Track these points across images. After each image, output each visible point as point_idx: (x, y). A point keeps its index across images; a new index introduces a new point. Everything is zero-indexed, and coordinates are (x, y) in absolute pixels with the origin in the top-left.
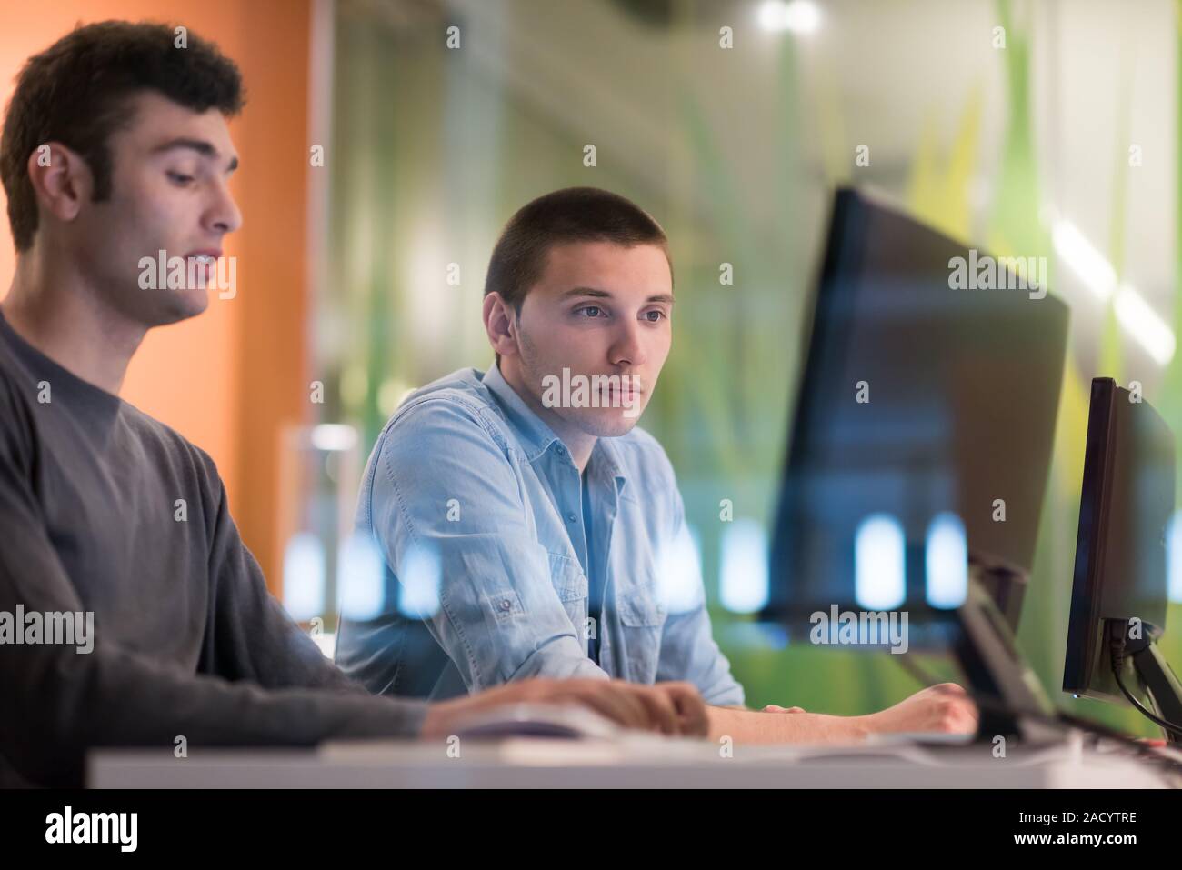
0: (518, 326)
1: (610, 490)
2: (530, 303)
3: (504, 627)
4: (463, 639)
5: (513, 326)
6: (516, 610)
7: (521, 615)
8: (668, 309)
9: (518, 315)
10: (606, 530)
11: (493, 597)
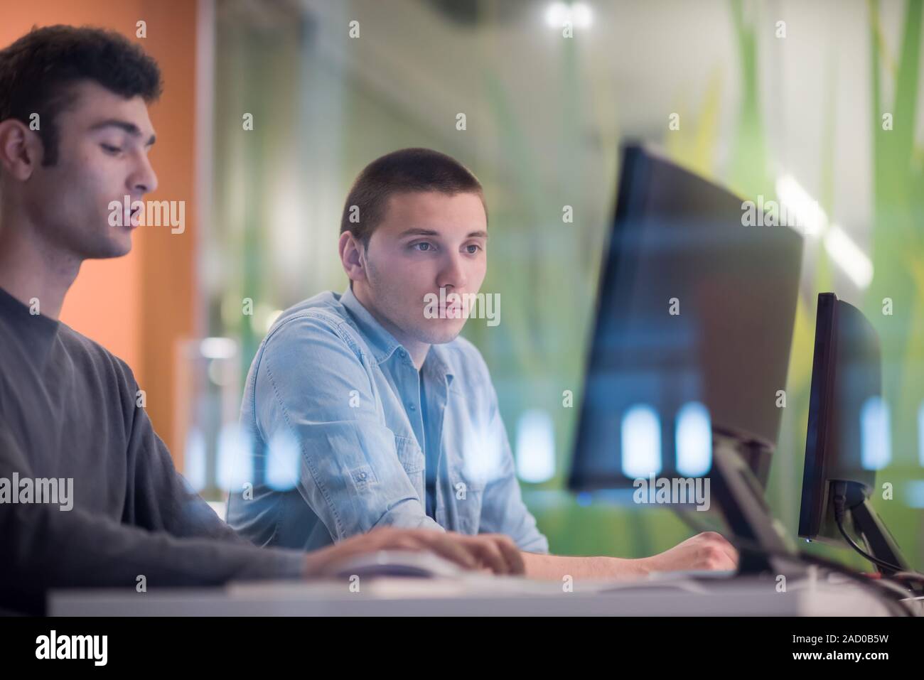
0: (367, 258)
1: (442, 384)
2: (375, 240)
3: (362, 494)
4: (329, 504)
5: (362, 258)
6: (371, 480)
7: (375, 483)
8: (483, 243)
9: (366, 249)
10: (439, 416)
11: (353, 470)
